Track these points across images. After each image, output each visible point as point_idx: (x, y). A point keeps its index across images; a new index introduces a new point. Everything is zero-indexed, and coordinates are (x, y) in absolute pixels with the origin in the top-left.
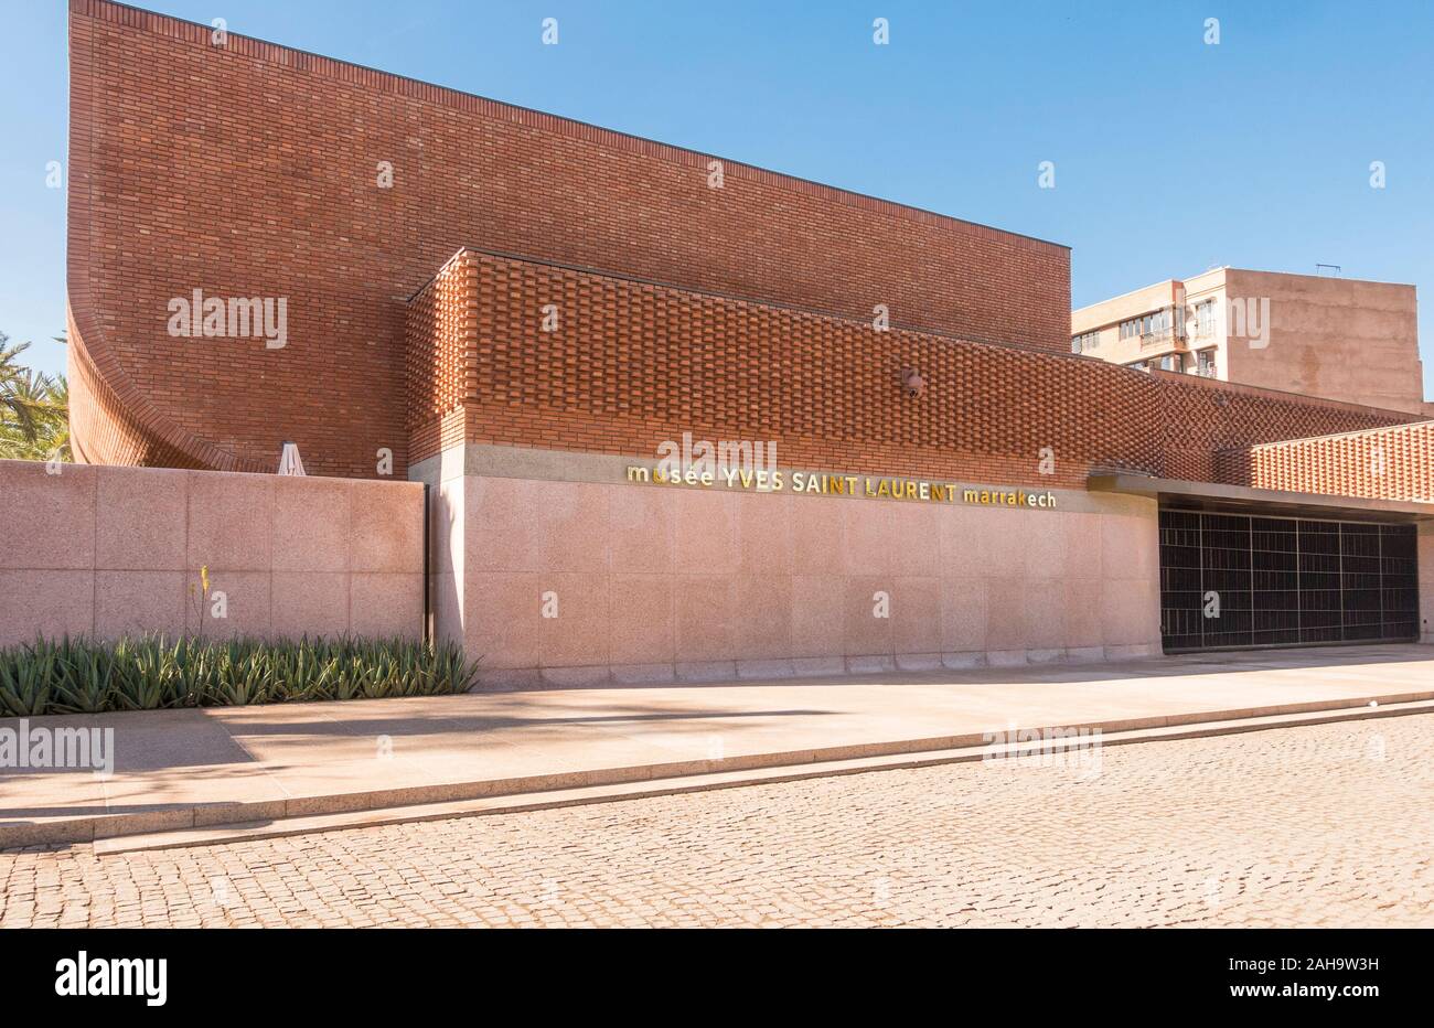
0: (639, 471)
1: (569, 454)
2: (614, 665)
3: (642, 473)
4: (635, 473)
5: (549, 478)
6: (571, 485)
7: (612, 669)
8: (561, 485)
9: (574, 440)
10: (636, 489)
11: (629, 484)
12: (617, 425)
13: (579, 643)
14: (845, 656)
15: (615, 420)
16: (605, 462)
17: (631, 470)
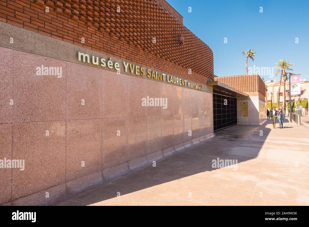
0: (84, 56)
1: (38, 35)
2: (68, 181)
3: (86, 57)
4: (82, 57)
5: (22, 49)
6: (41, 57)
7: (68, 184)
8: (31, 56)
9: (43, 26)
10: (82, 66)
11: (79, 63)
12: (71, 24)
13: (45, 172)
14: (162, 150)
15: (69, 20)
16: (64, 46)
17: (80, 54)
